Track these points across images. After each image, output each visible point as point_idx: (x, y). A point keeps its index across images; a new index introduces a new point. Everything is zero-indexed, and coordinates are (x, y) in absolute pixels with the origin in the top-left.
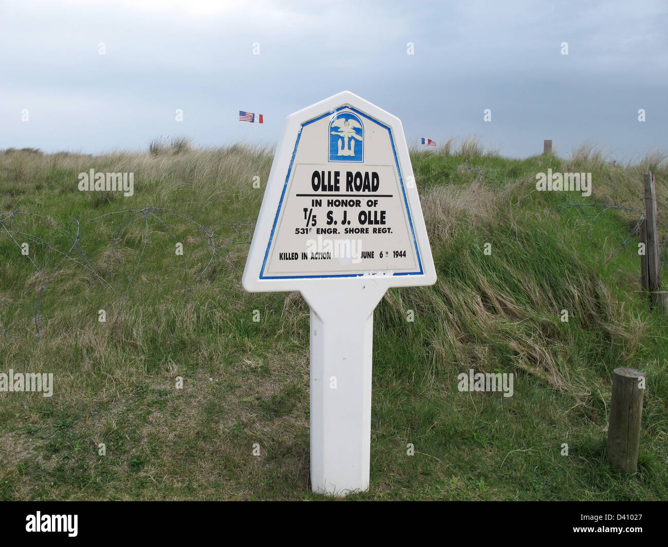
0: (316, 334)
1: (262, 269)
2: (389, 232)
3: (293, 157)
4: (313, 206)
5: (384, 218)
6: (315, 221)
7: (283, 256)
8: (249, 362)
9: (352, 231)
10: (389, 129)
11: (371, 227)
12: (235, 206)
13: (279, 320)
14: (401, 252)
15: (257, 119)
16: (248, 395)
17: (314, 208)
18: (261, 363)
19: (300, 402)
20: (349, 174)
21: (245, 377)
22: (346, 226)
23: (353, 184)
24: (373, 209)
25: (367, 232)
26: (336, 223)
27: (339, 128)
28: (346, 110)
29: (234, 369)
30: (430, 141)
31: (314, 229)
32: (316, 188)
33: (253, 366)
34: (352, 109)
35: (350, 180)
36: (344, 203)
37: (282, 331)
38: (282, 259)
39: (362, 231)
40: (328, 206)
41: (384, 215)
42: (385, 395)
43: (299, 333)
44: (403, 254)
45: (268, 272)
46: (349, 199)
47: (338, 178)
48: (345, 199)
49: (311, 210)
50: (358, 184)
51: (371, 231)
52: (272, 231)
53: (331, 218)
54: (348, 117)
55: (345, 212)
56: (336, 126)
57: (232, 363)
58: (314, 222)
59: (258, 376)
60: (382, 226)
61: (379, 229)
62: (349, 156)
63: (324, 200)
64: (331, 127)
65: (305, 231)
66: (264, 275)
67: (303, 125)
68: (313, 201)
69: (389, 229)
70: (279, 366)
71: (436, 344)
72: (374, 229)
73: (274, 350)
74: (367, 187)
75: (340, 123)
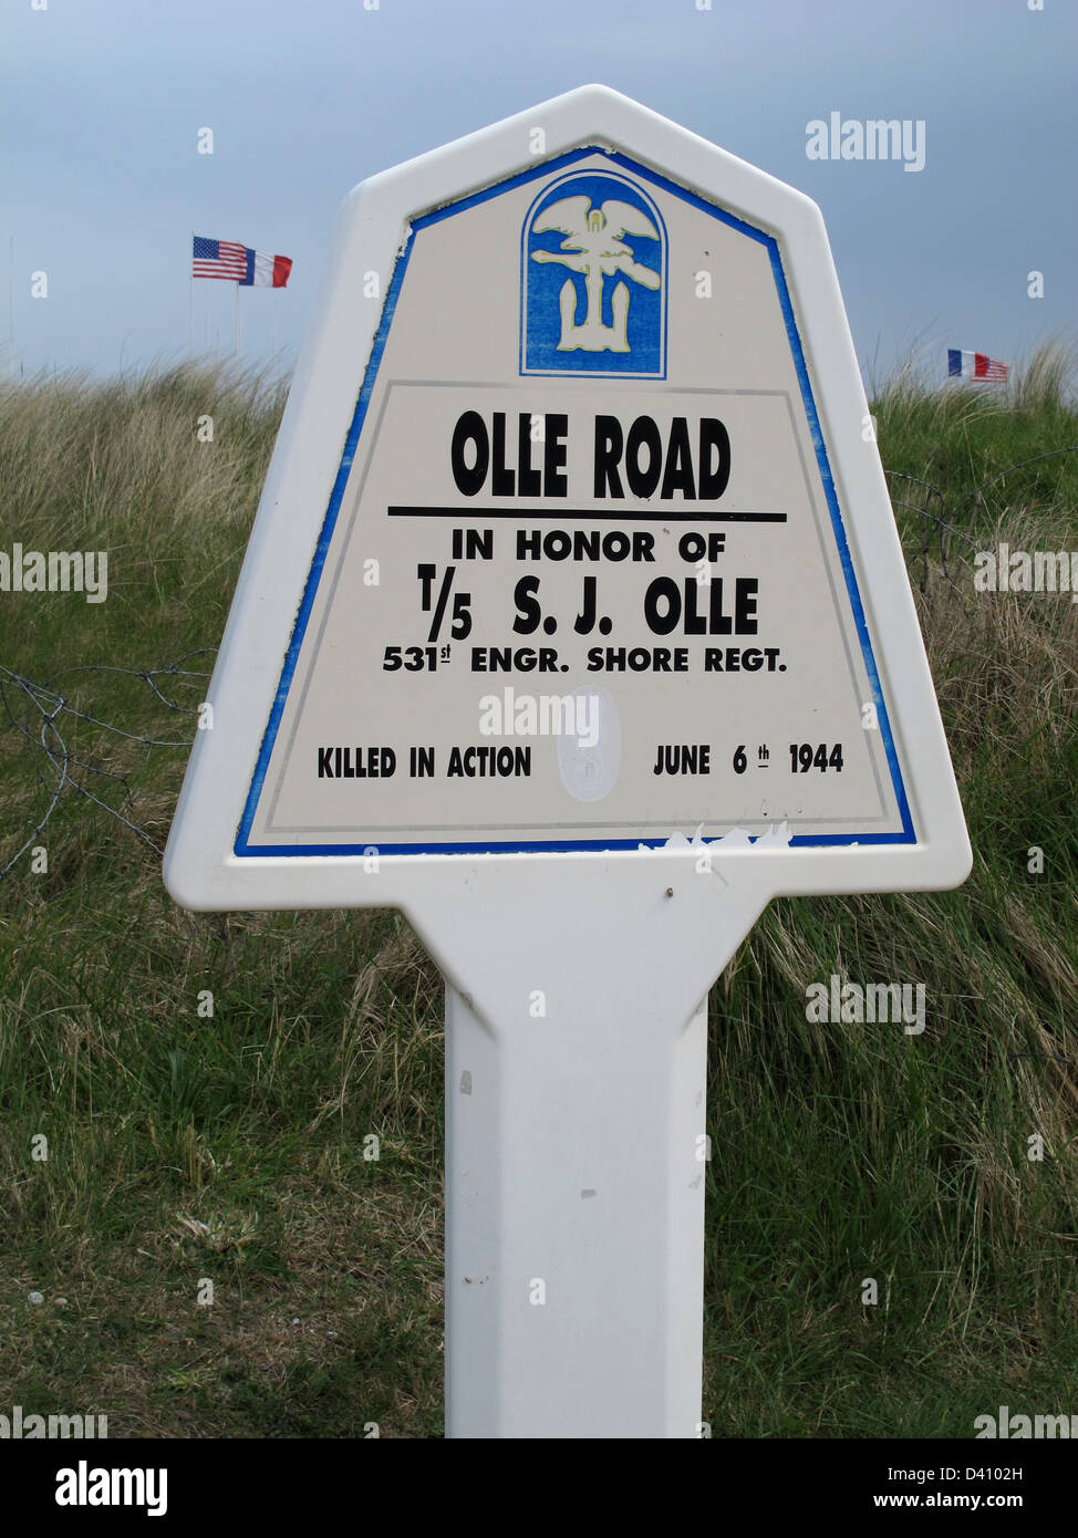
0: (467, 1089)
1: (244, 816)
2: (772, 667)
3: (376, 355)
4: (457, 554)
5: (752, 606)
6: (466, 617)
7: (332, 762)
8: (196, 1226)
9: (617, 660)
10: (771, 244)
11: (697, 645)
12: (164, 611)
13: (328, 1059)
14: (822, 748)
15: (264, 270)
16: (190, 1363)
17: (462, 565)
18: (248, 1230)
19: (410, 1391)
20: (606, 426)
21: (179, 1288)
22: (595, 638)
23: (622, 467)
24: (704, 571)
25: (680, 666)
26: (551, 626)
27: (565, 237)
28: (595, 162)
29: (135, 1254)
30: (982, 364)
31: (462, 650)
32: (468, 482)
33: (216, 1241)
34: (619, 158)
35: (609, 449)
36: (586, 547)
37: (341, 1101)
38: (330, 775)
39: (660, 660)
40: (521, 556)
41: (750, 596)
42: (769, 1367)
43: (411, 1111)
44: (830, 759)
45: (269, 828)
46: (605, 527)
47: (560, 441)
48: (587, 527)
49: (450, 572)
50: (644, 465)
51: (696, 659)
52: (287, 657)
53: (531, 607)
54: (600, 191)
55: (590, 584)
56: (553, 226)
57: (128, 1229)
58: (459, 623)
59: (235, 1284)
60: (742, 642)
61: (731, 652)
62: (607, 351)
63: (505, 533)
64: (531, 232)
65: (426, 658)
66: (252, 841)
67: (417, 223)
68: (457, 534)
69: (773, 653)
70: (325, 1242)
71: (984, 1159)
72: (709, 652)
73: (304, 1180)
74: (679, 480)
75: (569, 215)
